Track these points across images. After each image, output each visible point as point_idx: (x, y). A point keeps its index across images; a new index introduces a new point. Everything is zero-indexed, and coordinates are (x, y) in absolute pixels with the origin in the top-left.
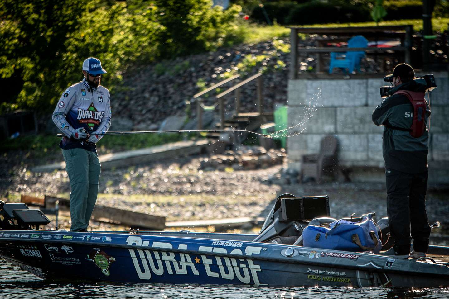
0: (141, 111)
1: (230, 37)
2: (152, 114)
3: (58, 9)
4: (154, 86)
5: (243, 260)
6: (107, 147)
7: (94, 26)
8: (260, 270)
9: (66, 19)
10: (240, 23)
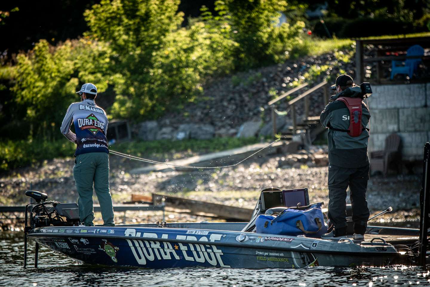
0: (221, 117)
1: (295, 50)
2: (231, 120)
3: (145, 31)
4: (231, 95)
5: (209, 246)
6: (193, 150)
7: (177, 45)
8: (222, 254)
9: (152, 39)
10: (304, 38)
